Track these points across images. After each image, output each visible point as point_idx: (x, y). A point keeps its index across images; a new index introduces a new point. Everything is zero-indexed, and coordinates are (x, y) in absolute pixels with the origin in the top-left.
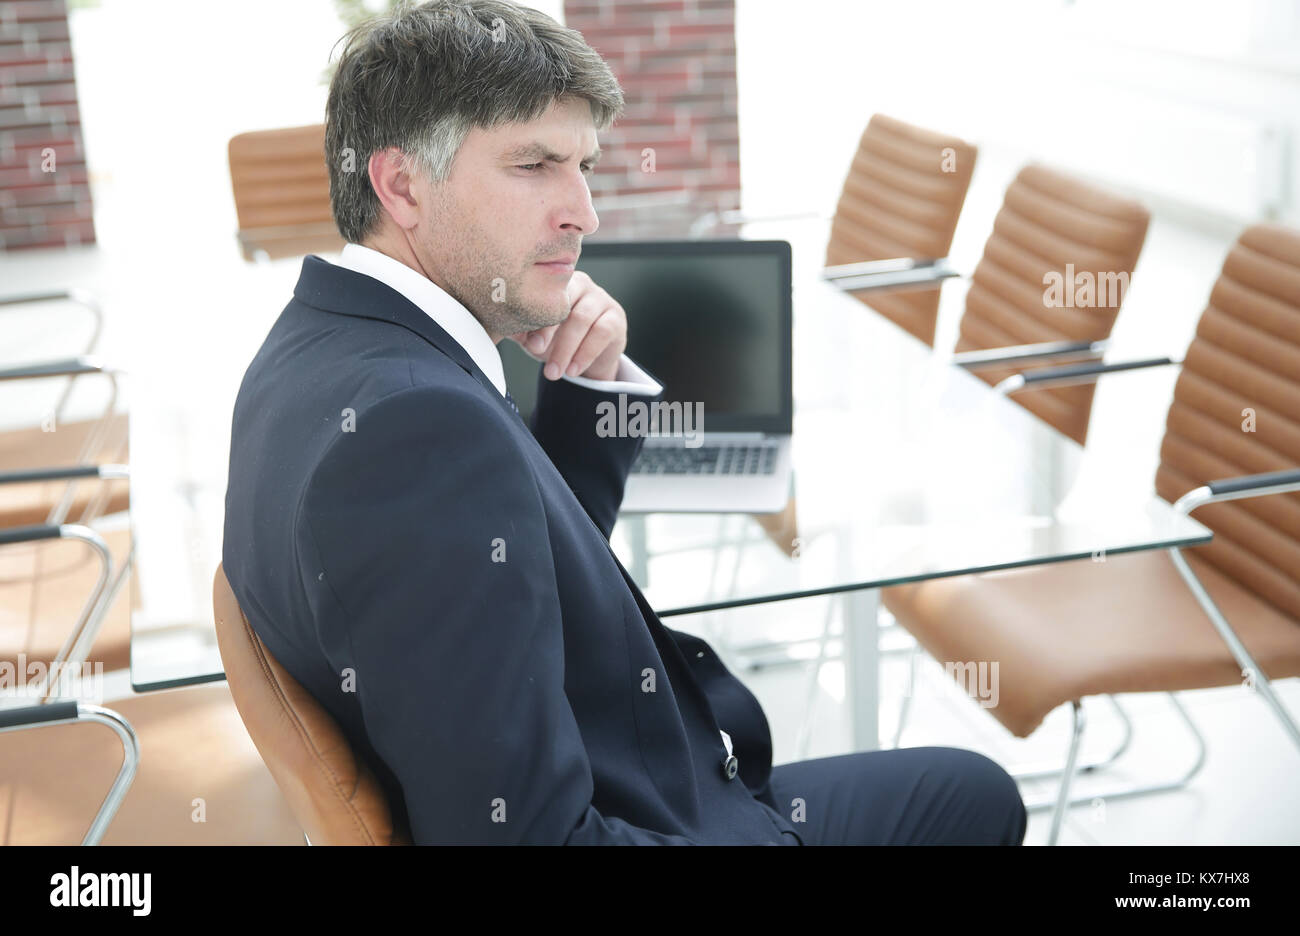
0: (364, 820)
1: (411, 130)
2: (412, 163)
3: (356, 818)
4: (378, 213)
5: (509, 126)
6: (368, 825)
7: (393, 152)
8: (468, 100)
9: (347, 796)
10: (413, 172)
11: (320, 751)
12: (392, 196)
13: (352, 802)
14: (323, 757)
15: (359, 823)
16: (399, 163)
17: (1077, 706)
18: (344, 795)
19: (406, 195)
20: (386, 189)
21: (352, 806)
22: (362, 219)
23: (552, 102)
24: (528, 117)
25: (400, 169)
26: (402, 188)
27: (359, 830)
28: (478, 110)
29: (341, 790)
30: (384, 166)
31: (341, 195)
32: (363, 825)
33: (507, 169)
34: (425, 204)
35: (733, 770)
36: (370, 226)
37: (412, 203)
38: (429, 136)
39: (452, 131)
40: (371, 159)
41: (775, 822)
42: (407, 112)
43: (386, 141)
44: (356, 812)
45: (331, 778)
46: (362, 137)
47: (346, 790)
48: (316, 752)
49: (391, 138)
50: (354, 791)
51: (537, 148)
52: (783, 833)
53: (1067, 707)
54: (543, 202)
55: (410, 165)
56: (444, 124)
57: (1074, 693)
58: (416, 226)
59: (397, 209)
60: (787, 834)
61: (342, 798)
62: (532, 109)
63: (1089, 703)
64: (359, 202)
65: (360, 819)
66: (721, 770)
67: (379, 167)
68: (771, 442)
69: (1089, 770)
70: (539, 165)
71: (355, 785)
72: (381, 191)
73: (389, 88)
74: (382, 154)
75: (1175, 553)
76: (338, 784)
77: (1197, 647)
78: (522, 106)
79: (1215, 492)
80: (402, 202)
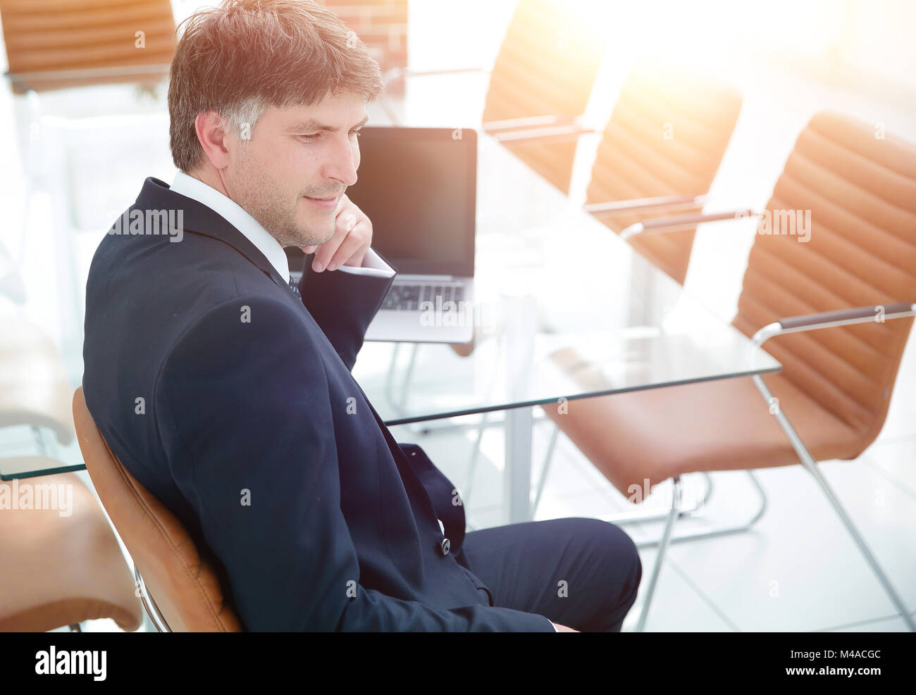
0: (207, 592)
1: (226, 101)
2: (226, 124)
3: (201, 591)
4: (201, 154)
5: (297, 107)
6: (209, 595)
7: (213, 115)
8: (268, 88)
9: (195, 575)
10: (227, 130)
11: (176, 544)
12: (211, 145)
13: (199, 579)
14: (179, 549)
15: (203, 594)
16: (217, 122)
17: (676, 480)
18: (193, 575)
19: (220, 144)
20: (206, 140)
21: (199, 583)
22: (189, 158)
23: (328, 95)
24: (310, 103)
25: (217, 127)
26: (218, 138)
27: (203, 598)
28: (275, 94)
29: (191, 572)
30: (206, 123)
31: (176, 135)
32: (206, 595)
33: (294, 137)
34: (233, 152)
35: (447, 549)
36: (194, 164)
37: (224, 150)
38: (239, 109)
39: (255, 107)
40: (198, 117)
41: (472, 581)
42: (224, 89)
43: (208, 108)
44: (201, 586)
45: (185, 563)
46: (192, 101)
47: (194, 571)
48: (173, 546)
49: (212, 105)
50: (199, 572)
51: (314, 124)
52: (478, 589)
53: (670, 482)
54: (317, 159)
55: (225, 125)
56: (250, 102)
57: (675, 472)
58: (227, 167)
59: (213, 154)
60: (482, 590)
61: (192, 577)
62: (314, 98)
63: (685, 478)
64: (187, 145)
65: (204, 591)
66: (438, 549)
67: (203, 123)
68: (459, 283)
69: (681, 515)
70: (317, 135)
71: (199, 567)
72: (203, 139)
73: (213, 70)
74: (205, 115)
75: (757, 379)
76: (189, 568)
77: (767, 438)
78: (306, 95)
79: (784, 327)
80: (216, 149)
